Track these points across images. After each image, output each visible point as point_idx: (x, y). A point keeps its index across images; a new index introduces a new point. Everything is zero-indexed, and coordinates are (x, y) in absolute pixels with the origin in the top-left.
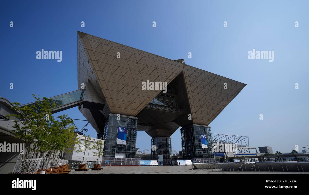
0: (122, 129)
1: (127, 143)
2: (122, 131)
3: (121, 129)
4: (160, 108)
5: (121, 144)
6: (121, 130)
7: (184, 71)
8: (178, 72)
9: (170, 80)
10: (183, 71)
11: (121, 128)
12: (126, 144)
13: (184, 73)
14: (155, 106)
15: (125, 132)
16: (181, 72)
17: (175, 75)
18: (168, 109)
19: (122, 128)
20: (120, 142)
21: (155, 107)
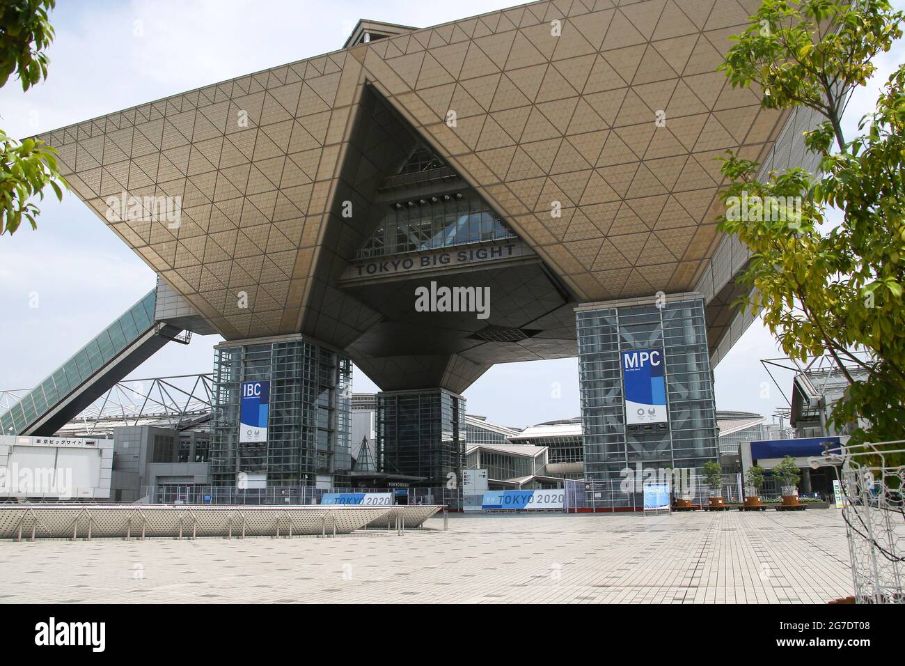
0: (253, 389)
1: (270, 436)
2: (254, 395)
3: (249, 390)
4: (401, 269)
5: (253, 439)
6: (250, 392)
7: (371, 79)
8: (350, 95)
9: (339, 147)
10: (367, 80)
11: (250, 387)
12: (266, 441)
13: (377, 85)
14: (378, 266)
15: (264, 399)
16: (361, 88)
17: (345, 112)
18: (438, 264)
19: (252, 385)
20: (249, 433)
21: (378, 273)
